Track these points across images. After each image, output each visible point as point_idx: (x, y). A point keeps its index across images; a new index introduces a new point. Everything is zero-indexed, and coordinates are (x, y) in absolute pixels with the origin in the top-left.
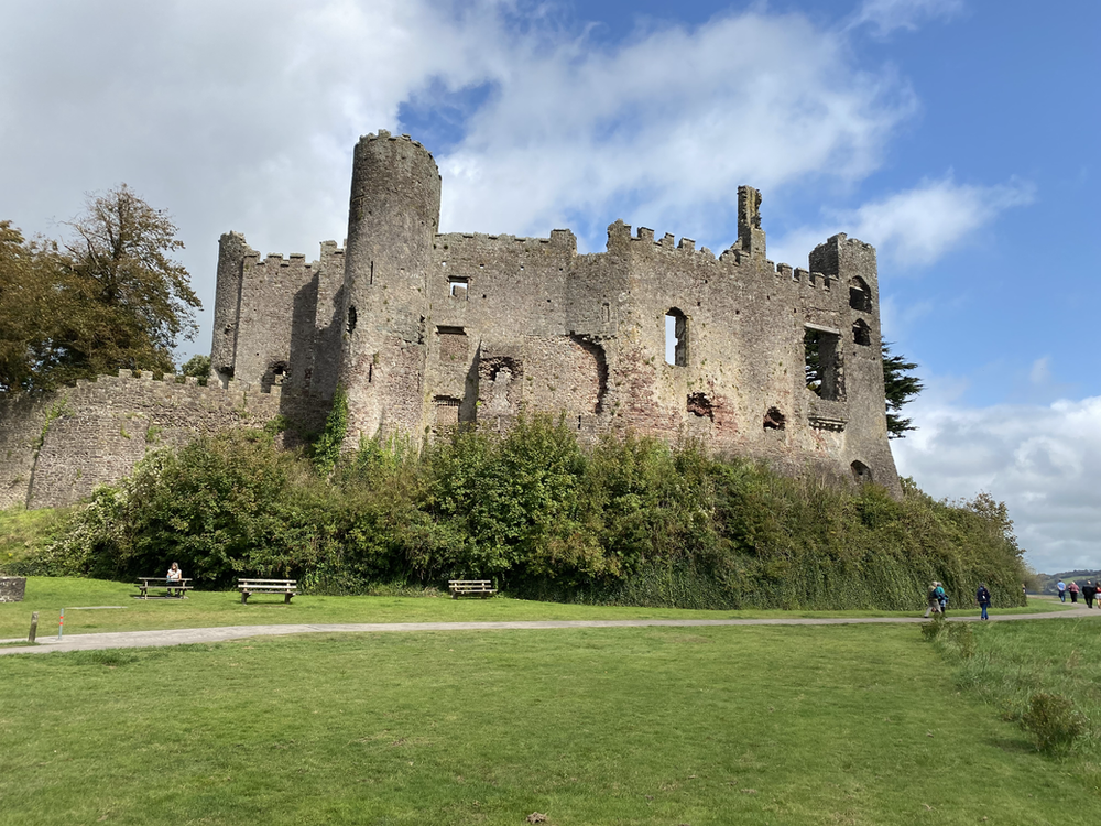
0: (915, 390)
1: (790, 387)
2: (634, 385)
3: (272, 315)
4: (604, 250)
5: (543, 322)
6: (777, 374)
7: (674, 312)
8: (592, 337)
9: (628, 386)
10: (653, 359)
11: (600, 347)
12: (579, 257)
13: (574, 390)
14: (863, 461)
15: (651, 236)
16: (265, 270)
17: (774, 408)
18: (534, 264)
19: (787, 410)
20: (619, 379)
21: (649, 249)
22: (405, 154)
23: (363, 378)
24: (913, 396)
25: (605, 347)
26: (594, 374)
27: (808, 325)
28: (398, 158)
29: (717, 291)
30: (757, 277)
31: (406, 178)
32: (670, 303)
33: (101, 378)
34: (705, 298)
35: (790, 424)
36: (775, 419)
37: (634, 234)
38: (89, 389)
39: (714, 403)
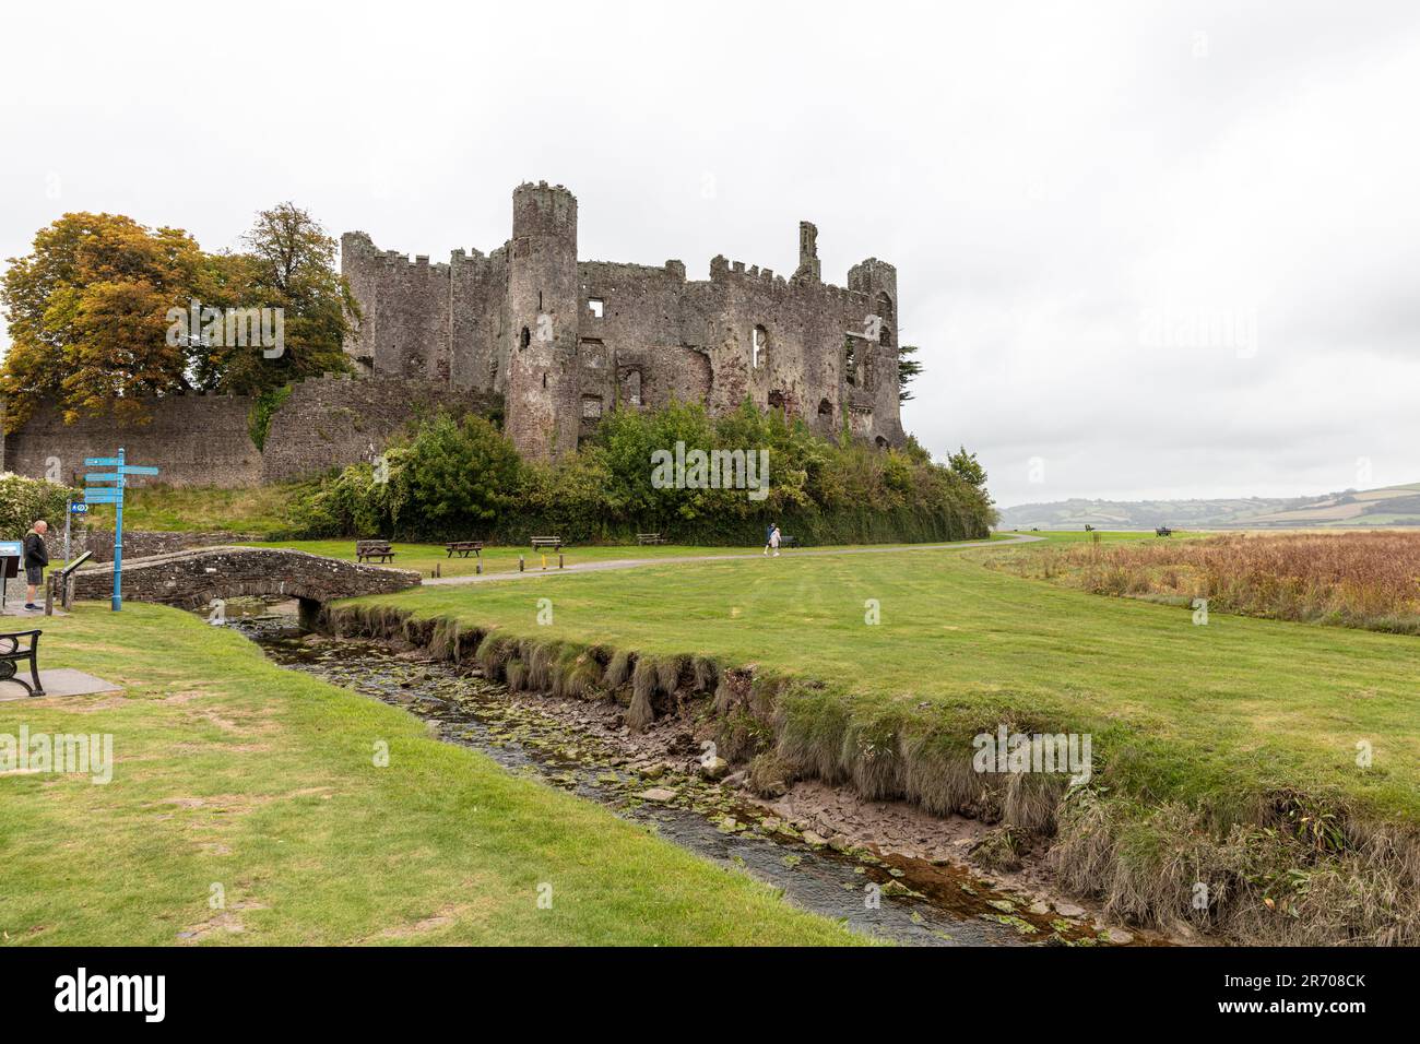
0: (916, 372)
1: (836, 382)
2: (734, 385)
3: (405, 312)
4: (709, 279)
5: (662, 335)
6: (828, 372)
7: (761, 328)
8: (701, 347)
9: (729, 386)
10: (745, 365)
11: (706, 356)
12: (690, 283)
13: (688, 388)
14: (884, 436)
15: (743, 268)
16: (395, 270)
17: (825, 399)
18: (654, 287)
19: (834, 401)
20: (722, 381)
21: (742, 279)
22: (561, 203)
23: (539, 384)
24: (914, 376)
25: (711, 356)
26: (701, 376)
27: (849, 333)
28: (557, 206)
29: (788, 309)
30: (815, 297)
31: (563, 223)
32: (756, 320)
33: (307, 380)
34: (780, 315)
35: (836, 410)
36: (825, 407)
37: (731, 267)
38: (299, 388)
39: (786, 397)
